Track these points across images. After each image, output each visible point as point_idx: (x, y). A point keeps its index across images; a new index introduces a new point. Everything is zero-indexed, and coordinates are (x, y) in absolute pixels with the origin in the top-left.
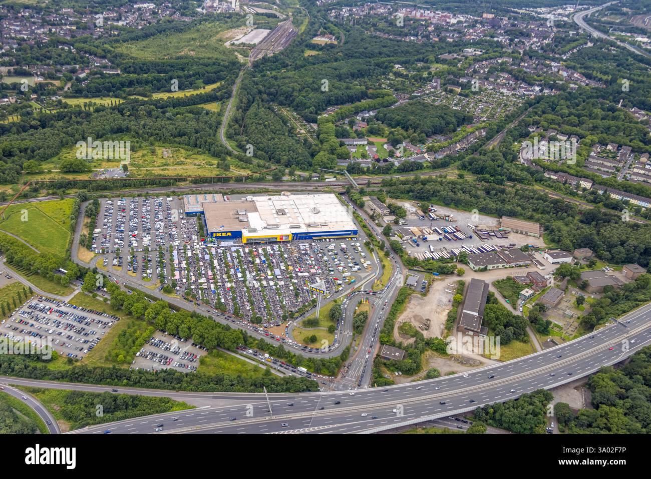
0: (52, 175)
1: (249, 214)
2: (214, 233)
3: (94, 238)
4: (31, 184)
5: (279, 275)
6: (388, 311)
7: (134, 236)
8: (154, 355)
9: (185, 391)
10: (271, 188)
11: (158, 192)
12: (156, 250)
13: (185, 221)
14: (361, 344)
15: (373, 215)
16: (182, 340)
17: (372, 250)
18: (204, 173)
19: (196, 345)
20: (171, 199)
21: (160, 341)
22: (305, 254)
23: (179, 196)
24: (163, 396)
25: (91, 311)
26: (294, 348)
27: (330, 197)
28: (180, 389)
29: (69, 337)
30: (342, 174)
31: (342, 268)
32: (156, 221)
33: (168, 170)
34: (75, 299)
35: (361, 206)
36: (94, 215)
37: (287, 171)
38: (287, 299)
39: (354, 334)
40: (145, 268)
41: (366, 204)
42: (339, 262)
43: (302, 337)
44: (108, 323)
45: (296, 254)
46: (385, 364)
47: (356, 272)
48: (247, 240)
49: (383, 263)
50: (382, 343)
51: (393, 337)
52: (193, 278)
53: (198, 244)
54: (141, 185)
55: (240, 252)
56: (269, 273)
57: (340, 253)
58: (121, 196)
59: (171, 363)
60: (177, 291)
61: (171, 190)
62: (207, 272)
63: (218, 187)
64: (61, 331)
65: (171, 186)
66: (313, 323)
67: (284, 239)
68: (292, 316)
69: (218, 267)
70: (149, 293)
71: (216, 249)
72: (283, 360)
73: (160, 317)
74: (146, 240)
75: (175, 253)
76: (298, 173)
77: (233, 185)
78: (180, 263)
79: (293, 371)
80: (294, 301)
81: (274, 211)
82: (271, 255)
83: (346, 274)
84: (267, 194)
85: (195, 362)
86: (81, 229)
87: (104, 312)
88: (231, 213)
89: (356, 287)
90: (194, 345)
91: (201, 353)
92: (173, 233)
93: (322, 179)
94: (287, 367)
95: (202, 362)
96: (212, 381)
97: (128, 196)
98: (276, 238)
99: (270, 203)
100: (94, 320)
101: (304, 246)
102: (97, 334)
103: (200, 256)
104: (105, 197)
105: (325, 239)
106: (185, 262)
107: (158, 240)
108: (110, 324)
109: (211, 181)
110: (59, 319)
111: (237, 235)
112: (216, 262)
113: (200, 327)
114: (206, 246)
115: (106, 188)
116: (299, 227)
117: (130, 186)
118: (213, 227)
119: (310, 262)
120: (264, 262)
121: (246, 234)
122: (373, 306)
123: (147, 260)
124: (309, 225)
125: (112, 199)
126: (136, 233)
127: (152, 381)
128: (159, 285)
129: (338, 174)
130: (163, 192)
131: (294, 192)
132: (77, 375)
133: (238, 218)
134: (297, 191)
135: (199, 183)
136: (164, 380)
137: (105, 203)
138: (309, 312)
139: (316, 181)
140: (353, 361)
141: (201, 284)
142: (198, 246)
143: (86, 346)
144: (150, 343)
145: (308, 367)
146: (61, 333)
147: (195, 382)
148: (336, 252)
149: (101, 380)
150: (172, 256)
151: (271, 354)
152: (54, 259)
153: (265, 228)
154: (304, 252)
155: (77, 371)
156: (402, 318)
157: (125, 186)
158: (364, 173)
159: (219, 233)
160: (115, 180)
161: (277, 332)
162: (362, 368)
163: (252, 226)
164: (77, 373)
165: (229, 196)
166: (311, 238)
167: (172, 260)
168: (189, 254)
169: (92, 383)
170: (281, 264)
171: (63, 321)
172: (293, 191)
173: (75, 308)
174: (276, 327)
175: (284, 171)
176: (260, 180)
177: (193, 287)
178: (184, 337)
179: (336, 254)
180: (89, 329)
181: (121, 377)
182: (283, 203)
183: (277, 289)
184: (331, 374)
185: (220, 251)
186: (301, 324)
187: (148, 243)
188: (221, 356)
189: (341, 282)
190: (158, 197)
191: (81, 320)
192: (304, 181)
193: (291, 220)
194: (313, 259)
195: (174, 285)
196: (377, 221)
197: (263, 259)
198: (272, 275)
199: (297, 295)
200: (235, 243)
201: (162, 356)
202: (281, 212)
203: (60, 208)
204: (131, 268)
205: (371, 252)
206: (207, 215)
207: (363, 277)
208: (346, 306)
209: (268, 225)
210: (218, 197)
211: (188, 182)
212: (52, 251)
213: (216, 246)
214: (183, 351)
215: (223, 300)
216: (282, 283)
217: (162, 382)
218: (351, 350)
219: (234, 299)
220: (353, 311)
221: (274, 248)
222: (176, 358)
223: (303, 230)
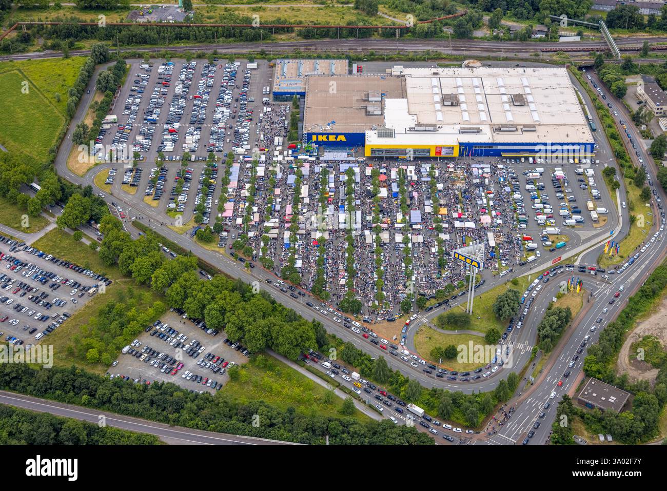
0: (61, 14)
1: (388, 102)
2: (314, 134)
3: (102, 132)
4: (19, 28)
5: (417, 224)
6: (619, 311)
7: (171, 132)
8: (153, 353)
9: (185, 426)
10: (445, 52)
11: (233, 51)
12: (204, 160)
13: (269, 109)
14: (545, 372)
15: (638, 113)
16: (209, 331)
17: (615, 186)
18: (328, 19)
19: (231, 344)
20: (254, 65)
21: (171, 329)
22: (478, 186)
23: (270, 60)
24: (145, 433)
25: (66, 265)
26: (411, 367)
27: (555, 75)
28: (176, 422)
29: (18, 308)
30: (597, 29)
31: (545, 217)
32: (218, 106)
33: (264, 10)
34: (45, 240)
35: (620, 94)
36: (111, 90)
37: (486, 18)
38: (422, 270)
39: (535, 351)
40: (176, 192)
41: (630, 91)
42: (541, 206)
43: (429, 347)
44: (90, 288)
45: (462, 185)
46: (582, 417)
47: (573, 227)
48: (373, 151)
49: (632, 214)
50: (588, 374)
51: (615, 363)
52: (256, 218)
53: (281, 153)
54: (207, 38)
55: (354, 174)
56: (400, 216)
57: (550, 188)
58: (167, 57)
59: (179, 372)
60: (223, 239)
61: (259, 49)
62: (283, 208)
63: (346, 46)
64: (9, 294)
65: (262, 42)
66: (459, 322)
67: (443, 154)
68: (421, 304)
69: (307, 200)
70: (171, 238)
71: (312, 164)
72: (384, 388)
73: (176, 286)
74: (191, 141)
75: (236, 168)
76: (506, 22)
77: (376, 44)
78: (240, 187)
79: (397, 410)
80: (434, 276)
81: (438, 98)
82: (412, 183)
83: (550, 230)
84: (436, 63)
85: (222, 374)
86: (84, 113)
87: (88, 267)
88: (355, 98)
89: (564, 257)
90: (228, 342)
91: (236, 359)
92: (241, 130)
93: (552, 36)
94: (389, 402)
95: (234, 376)
96: (236, 414)
97: (181, 57)
98: (429, 151)
99: (435, 81)
100: (67, 280)
101: (481, 168)
102: (67, 306)
103: (280, 176)
104: (140, 56)
105: (527, 158)
106: (248, 186)
107: (212, 141)
108: (91, 291)
109: (336, 34)
110: (10, 274)
111: (355, 141)
112: (304, 190)
113: (240, 311)
114: (296, 157)
115: (144, 41)
116: (478, 131)
117: (188, 38)
118: (314, 123)
119: (485, 201)
120: (395, 195)
121: (373, 140)
122: (589, 298)
123: (184, 178)
124: (498, 129)
125: (151, 60)
126: (176, 126)
127: (131, 401)
128: (192, 225)
129: (587, 27)
130: (244, 51)
131: (489, 61)
132: (7, 378)
133: (365, 108)
134: (496, 59)
135: (313, 37)
136: (152, 403)
137: (138, 69)
138: (459, 299)
139: (541, 40)
140: (521, 403)
141: (267, 230)
142: (280, 158)
143: (42, 326)
144: (152, 332)
145: (428, 406)
146: (7, 299)
147: (205, 412)
148: (541, 184)
149: (46, 391)
150: (228, 173)
151: (363, 374)
152: (23, 166)
153: (411, 129)
154: (478, 181)
155: (8, 370)
156: (643, 327)
157: (179, 38)
158: (641, 27)
159: (323, 134)
160: (163, 26)
161: (385, 333)
162: (535, 419)
163: (388, 125)
164: (8, 374)
165: (363, 65)
166: (498, 153)
167: (226, 182)
168: (261, 171)
169: (31, 394)
170: (427, 202)
171: (16, 277)
172: (489, 58)
173: (41, 256)
174: (386, 324)
175: (480, 19)
176: (427, 36)
177: (251, 234)
178: (212, 326)
179: (541, 189)
180: (55, 296)
181: (80, 389)
182: (459, 82)
183: (407, 250)
184: (467, 424)
185: (318, 169)
186: (435, 321)
187: (193, 146)
188: (271, 368)
189: (535, 245)
190: (232, 60)
191: (46, 278)
192: (515, 39)
193: (466, 116)
194: (491, 196)
195: (219, 228)
196: (644, 127)
197: (395, 189)
198: (403, 221)
199: (441, 265)
200: (349, 155)
201: (167, 356)
202: (451, 101)
203: (59, 72)
204: (152, 191)
205: (614, 189)
206: (309, 99)
207: (583, 238)
208: (534, 294)
209: (419, 125)
210: (340, 66)
211: (293, 35)
212: (26, 151)
213: (314, 159)
214: (207, 352)
215: (299, 264)
216: (420, 239)
217: (148, 406)
218: (522, 384)
219: (320, 263)
220: (547, 304)
221: (422, 170)
222: (192, 363)
223: (485, 137)
